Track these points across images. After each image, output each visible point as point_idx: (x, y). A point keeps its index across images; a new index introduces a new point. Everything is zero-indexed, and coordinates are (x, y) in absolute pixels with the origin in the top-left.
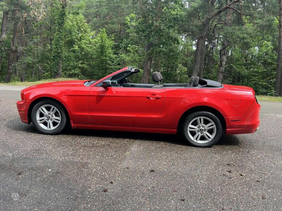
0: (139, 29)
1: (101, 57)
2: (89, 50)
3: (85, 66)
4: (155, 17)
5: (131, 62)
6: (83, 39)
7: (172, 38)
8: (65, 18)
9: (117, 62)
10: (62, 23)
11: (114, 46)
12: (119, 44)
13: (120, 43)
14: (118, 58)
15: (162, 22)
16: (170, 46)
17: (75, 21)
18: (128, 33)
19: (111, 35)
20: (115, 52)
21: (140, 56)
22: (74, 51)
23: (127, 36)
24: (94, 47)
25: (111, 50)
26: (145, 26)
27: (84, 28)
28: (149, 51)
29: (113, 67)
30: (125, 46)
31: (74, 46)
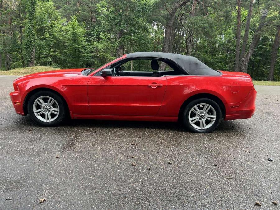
0: (110, 18)
1: (74, 45)
2: (61, 38)
3: (57, 54)
4: (125, 7)
5: (104, 49)
6: (54, 27)
7: (141, 27)
8: (35, 6)
9: (90, 50)
10: (32, 11)
11: (86, 34)
12: (91, 32)
13: (92, 30)
14: (91, 45)
15: (131, 12)
16: (140, 34)
17: (44, 8)
18: (100, 21)
19: (82, 22)
20: (87, 39)
21: (113, 44)
22: (45, 39)
23: (99, 24)
24: (66, 35)
25: (83, 38)
26: (116, 15)
27: (54, 15)
28: (120, 39)
29: (86, 55)
30: (97, 34)
31: (45, 34)
